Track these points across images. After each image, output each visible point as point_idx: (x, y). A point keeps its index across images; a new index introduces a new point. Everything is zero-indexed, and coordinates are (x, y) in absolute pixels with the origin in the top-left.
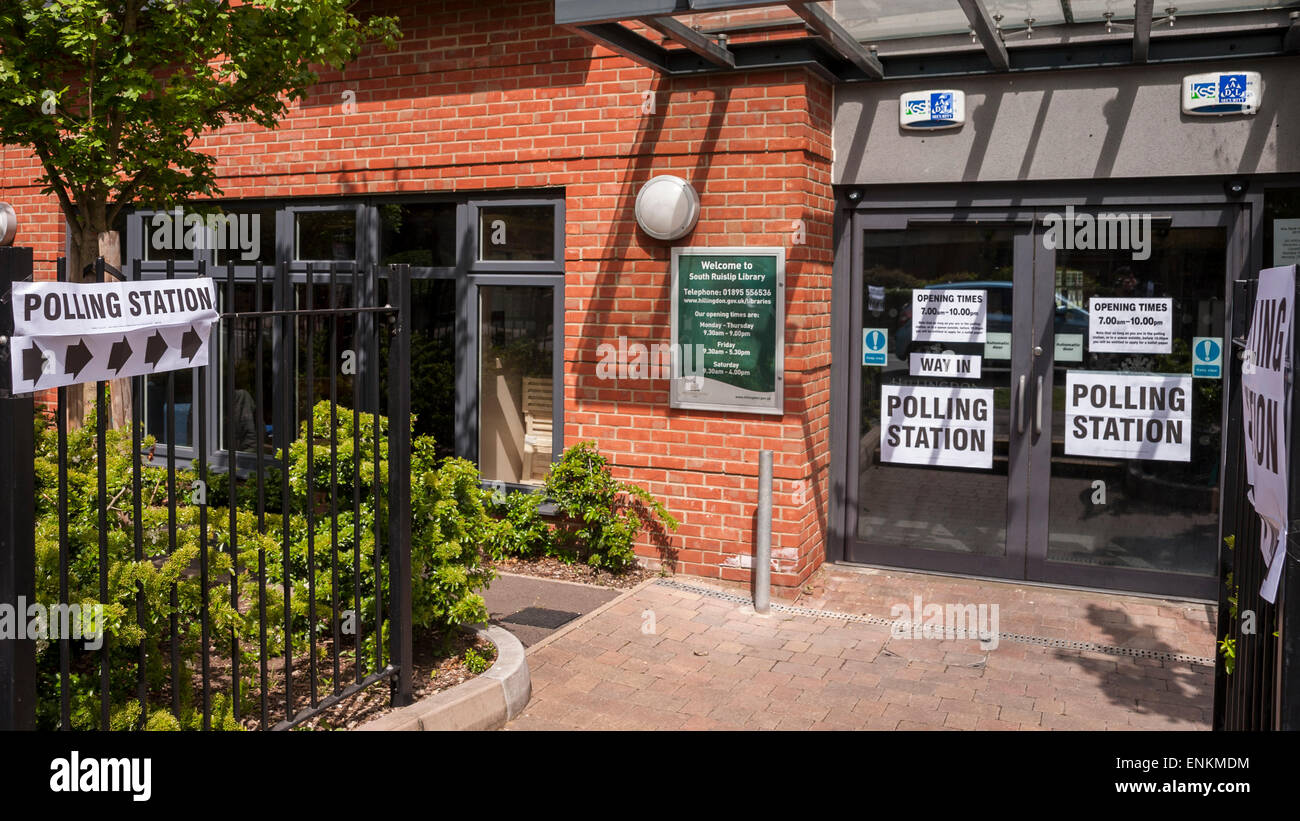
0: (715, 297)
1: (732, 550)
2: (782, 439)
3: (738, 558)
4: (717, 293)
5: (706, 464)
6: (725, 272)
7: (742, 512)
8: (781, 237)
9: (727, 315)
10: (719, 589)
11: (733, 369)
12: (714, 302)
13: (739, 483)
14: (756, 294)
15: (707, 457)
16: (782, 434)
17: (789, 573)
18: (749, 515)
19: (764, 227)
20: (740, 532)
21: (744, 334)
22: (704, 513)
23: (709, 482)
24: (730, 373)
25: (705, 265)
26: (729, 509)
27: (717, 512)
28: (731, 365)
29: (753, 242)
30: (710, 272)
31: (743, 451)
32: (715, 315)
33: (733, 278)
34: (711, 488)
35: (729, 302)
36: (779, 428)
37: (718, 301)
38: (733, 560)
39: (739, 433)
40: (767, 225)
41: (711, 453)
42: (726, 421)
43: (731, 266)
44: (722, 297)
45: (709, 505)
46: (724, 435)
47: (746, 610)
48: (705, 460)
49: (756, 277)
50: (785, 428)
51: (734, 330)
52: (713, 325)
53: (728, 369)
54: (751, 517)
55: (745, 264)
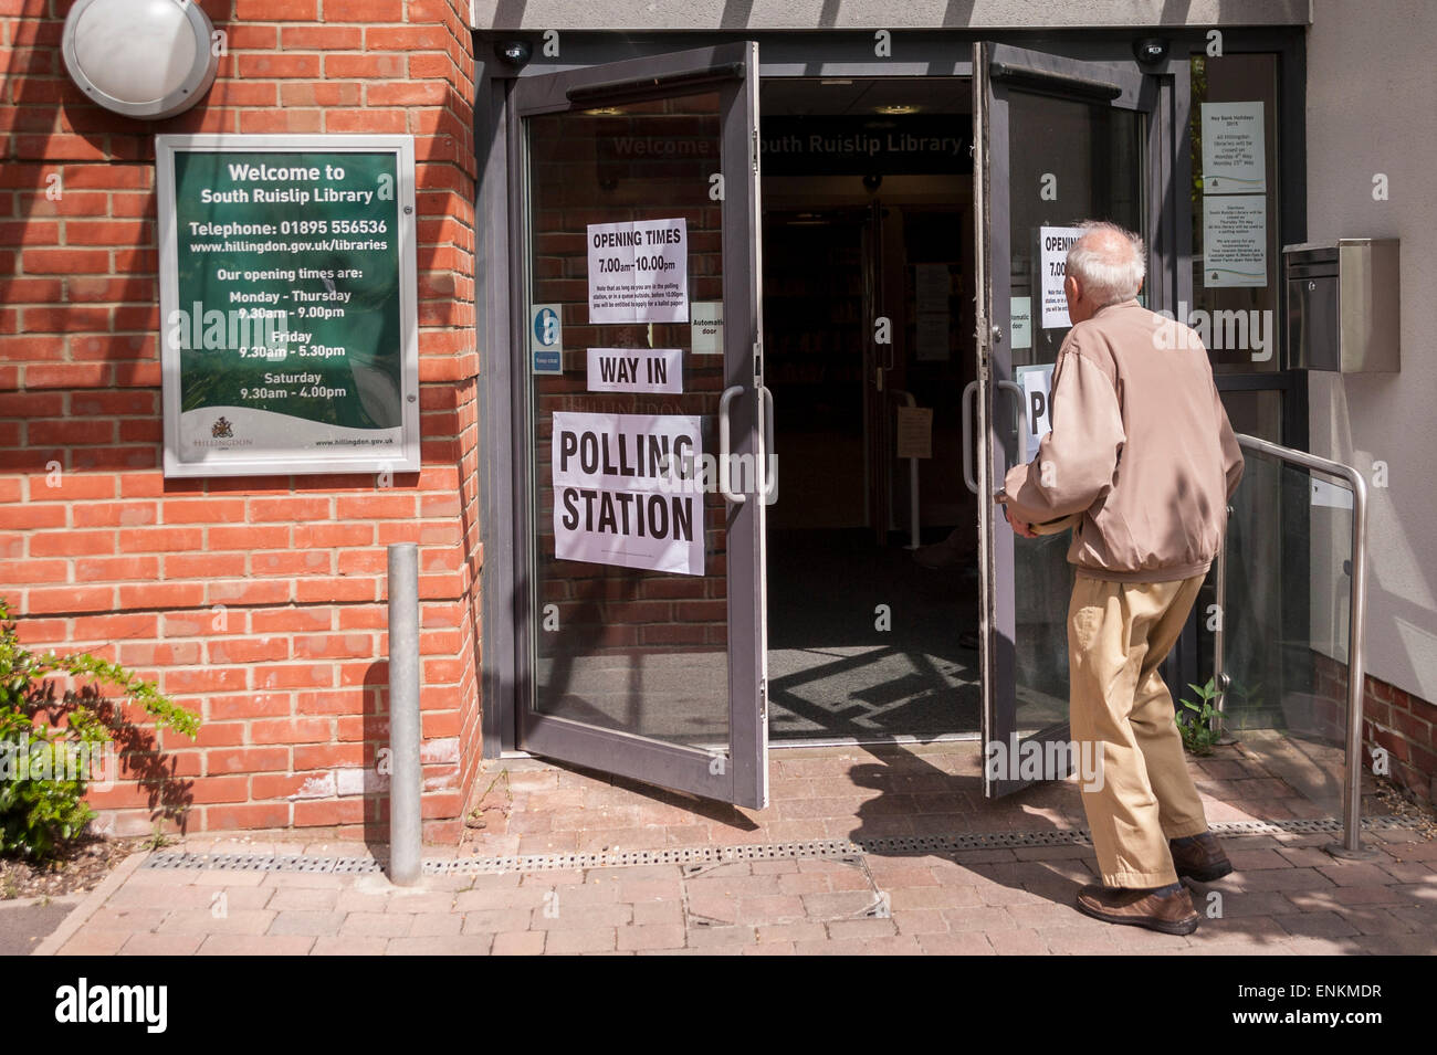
0: (262, 239)
1: (315, 761)
2: (419, 521)
3: (330, 778)
4: (266, 229)
5: (252, 590)
6: (285, 186)
7: (336, 680)
8: (401, 116)
9: (291, 276)
10: (292, 851)
11: (309, 386)
12: (261, 248)
13: (329, 620)
14: (354, 228)
15: (254, 575)
16: (418, 512)
17: (443, 792)
18: (352, 684)
19: (363, 94)
20: (334, 721)
21: (327, 314)
22: (248, 693)
23: (259, 626)
24: (303, 394)
25: (237, 172)
26: (306, 677)
27: (281, 685)
28: (304, 378)
29: (343, 125)
30: (249, 186)
31: (335, 554)
32: (264, 275)
33: (303, 198)
34: (265, 638)
35: (296, 248)
36: (412, 499)
37: (269, 247)
38: (318, 782)
39: (326, 517)
40: (372, 92)
41: (262, 566)
42: (293, 495)
43: (298, 173)
44: (277, 238)
45: (261, 675)
46: (291, 525)
47: (372, 885)
48: (250, 580)
49: (352, 197)
50: (425, 499)
51: (307, 305)
52: (261, 297)
53: (298, 387)
54: (360, 688)
55: (328, 169)
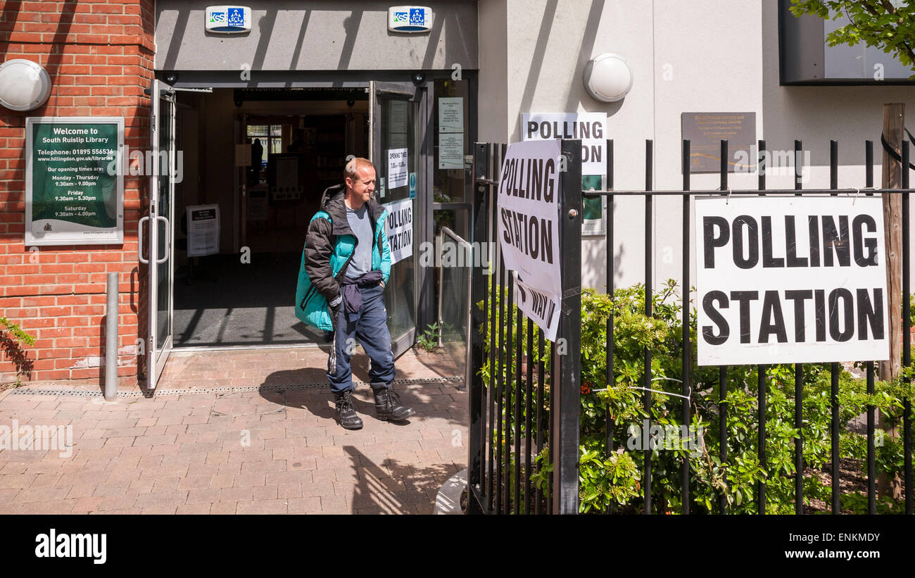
0: (65, 156)
1: (81, 354)
2: (123, 262)
3: (86, 360)
4: (67, 152)
5: (58, 289)
6: (75, 136)
7: (89, 323)
8: (120, 110)
9: (76, 170)
10: (70, 388)
11: (81, 212)
12: (65, 160)
13: (87, 300)
14: (101, 152)
15: (59, 283)
16: (122, 259)
17: (129, 366)
18: (96, 324)
19: (106, 101)
20: (88, 339)
21: (89, 184)
22: (55, 328)
23: (60, 302)
24: (79, 214)
25: (57, 131)
26: (78, 322)
27: (68, 325)
28: (79, 208)
29: (97, 113)
30: (61, 136)
31: (90, 275)
32: (65, 170)
33: (82, 141)
34: (62, 307)
35: (78, 159)
36: (120, 254)
37: (68, 159)
38: (81, 362)
39: (87, 261)
40: (109, 101)
41: (62, 279)
42: (74, 253)
43: (80, 131)
44: (71, 156)
45: (60, 321)
46: (73, 264)
47: (98, 401)
48: (57, 285)
49: (100, 140)
50: (125, 255)
51: (82, 181)
52: (64, 178)
53: (78, 211)
54: (99, 326)
55: (92, 130)
